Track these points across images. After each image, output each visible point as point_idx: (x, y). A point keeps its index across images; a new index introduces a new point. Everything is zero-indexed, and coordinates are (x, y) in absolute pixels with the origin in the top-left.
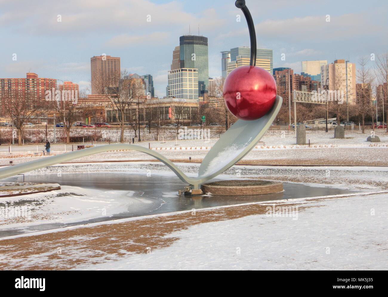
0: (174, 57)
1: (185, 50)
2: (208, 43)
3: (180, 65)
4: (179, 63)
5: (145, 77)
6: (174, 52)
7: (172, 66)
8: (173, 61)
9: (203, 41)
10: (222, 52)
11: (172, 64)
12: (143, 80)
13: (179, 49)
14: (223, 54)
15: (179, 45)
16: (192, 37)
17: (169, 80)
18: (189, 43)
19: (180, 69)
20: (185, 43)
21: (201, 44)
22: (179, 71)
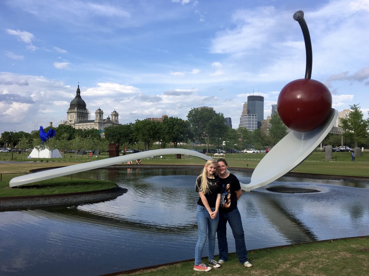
1: (250, 104)
2: (264, 100)
4: (247, 111)
5: (227, 119)
13: (247, 103)
14: (272, 106)
17: (240, 120)
18: (253, 100)
19: (247, 114)
20: (250, 100)
21: (260, 100)
22: (247, 115)
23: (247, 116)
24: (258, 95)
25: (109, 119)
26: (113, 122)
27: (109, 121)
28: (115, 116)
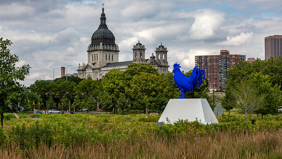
25: (153, 59)
26: (160, 63)
27: (154, 62)
28: (162, 53)
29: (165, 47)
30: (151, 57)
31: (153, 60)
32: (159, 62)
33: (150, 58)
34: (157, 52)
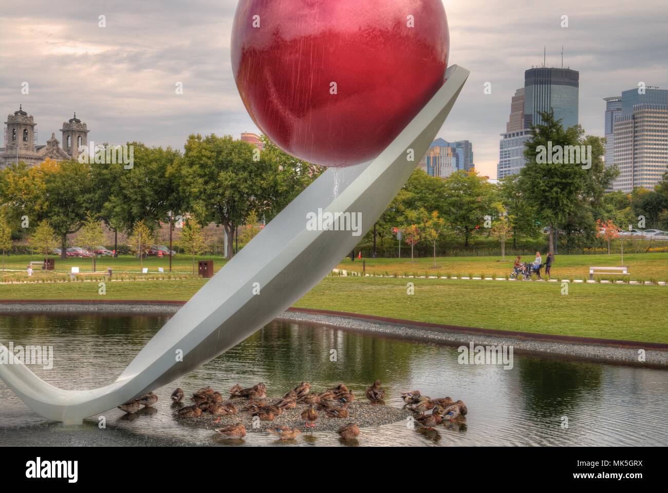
0: (514, 108)
1: (533, 96)
2: (579, 81)
3: (523, 124)
4: (523, 120)
5: (459, 144)
6: (514, 99)
7: (508, 125)
8: (511, 116)
9: (570, 77)
10: (606, 99)
11: (509, 121)
12: (454, 150)
13: (523, 94)
14: (608, 103)
15: (524, 87)
16: (548, 70)
17: (502, 150)
18: (542, 83)
19: (523, 130)
20: (536, 83)
21: (568, 84)
22: (522, 133)
23: (524, 136)
24: (560, 67)
25: (53, 146)
26: (71, 155)
27: (55, 152)
28: (75, 135)
29: (82, 123)
30: (49, 143)
31: (54, 148)
32: (70, 153)
33: (46, 144)
34: (64, 132)
